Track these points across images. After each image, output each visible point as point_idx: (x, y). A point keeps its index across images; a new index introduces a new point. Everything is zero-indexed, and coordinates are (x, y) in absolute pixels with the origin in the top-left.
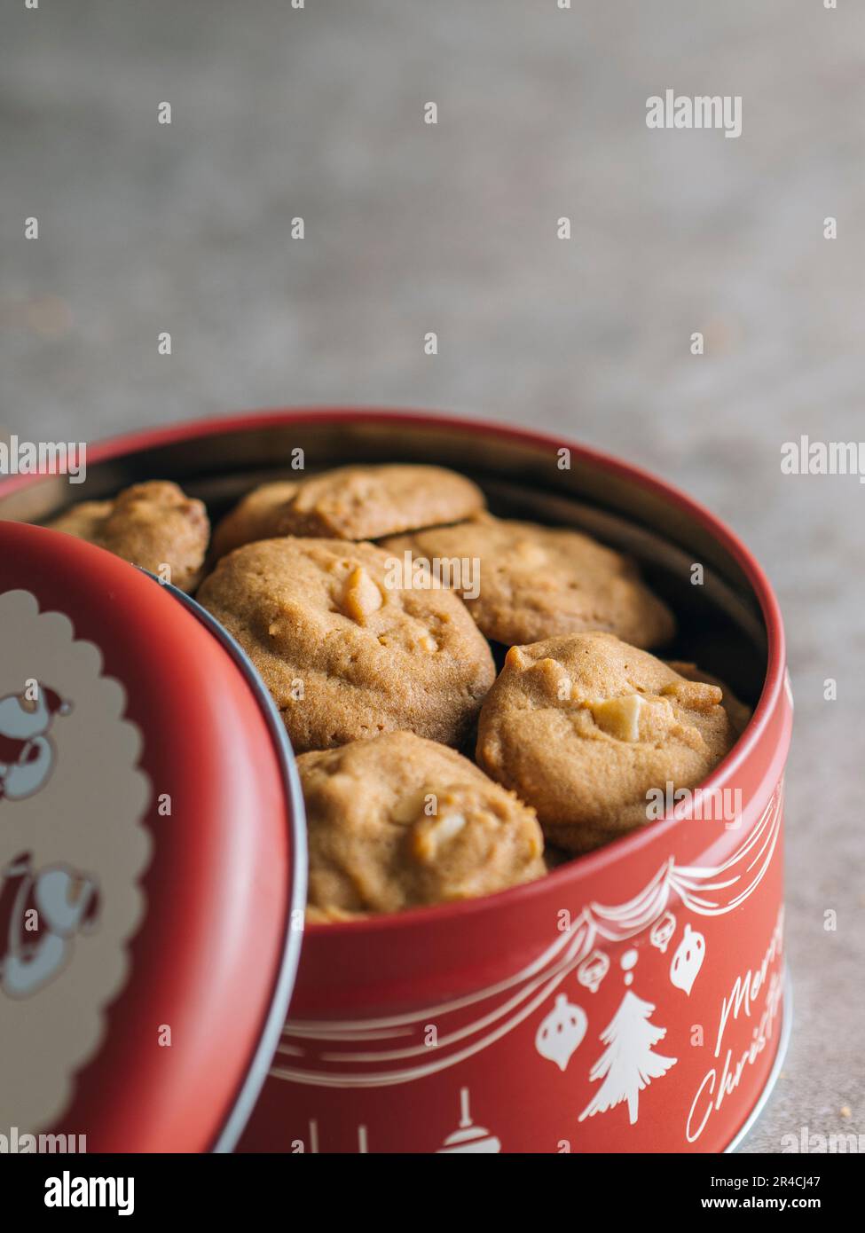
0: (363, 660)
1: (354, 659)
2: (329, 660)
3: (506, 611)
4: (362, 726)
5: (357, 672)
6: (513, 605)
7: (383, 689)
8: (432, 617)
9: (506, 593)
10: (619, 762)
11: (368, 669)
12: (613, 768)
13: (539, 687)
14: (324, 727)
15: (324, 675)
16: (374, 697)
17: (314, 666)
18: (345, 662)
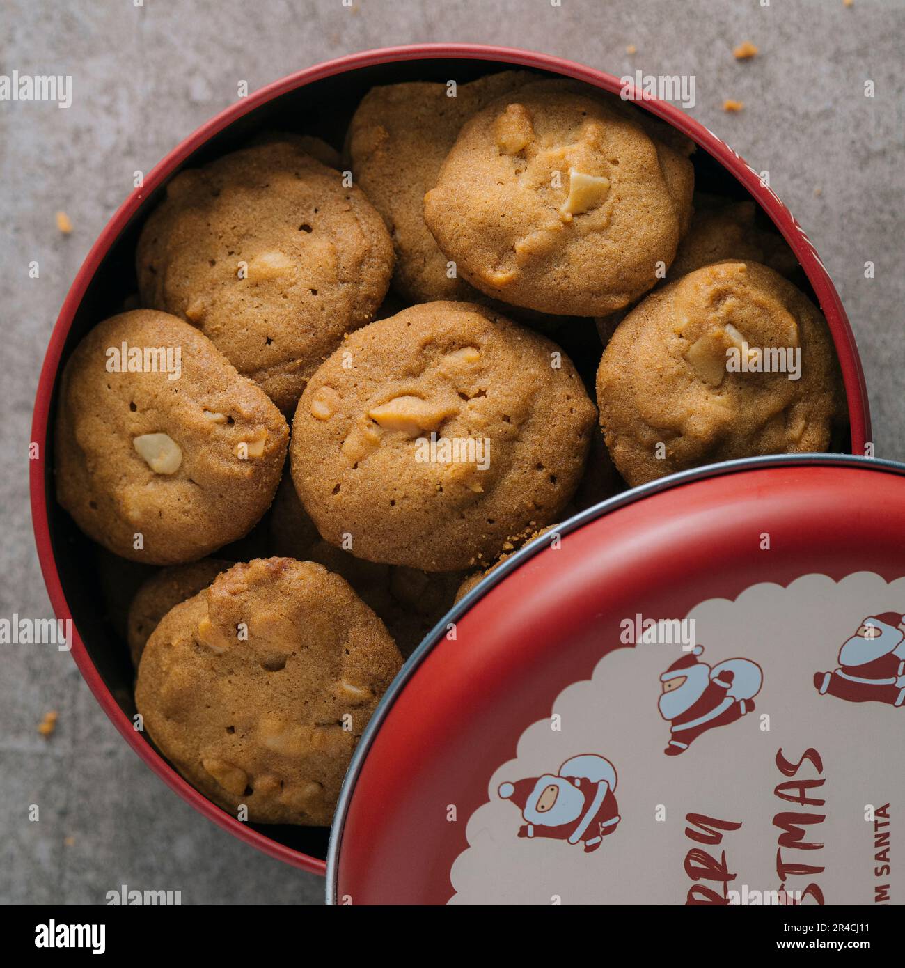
0: (508, 411)
1: (507, 418)
2: (506, 441)
3: (363, 289)
4: (572, 413)
5: (518, 416)
6: (356, 283)
7: (532, 395)
8: (425, 352)
9: (344, 288)
10: (638, 196)
11: (518, 407)
12: (644, 201)
13: (544, 259)
14: (573, 444)
15: (518, 445)
16: (540, 403)
17: (508, 454)
18: (510, 427)
